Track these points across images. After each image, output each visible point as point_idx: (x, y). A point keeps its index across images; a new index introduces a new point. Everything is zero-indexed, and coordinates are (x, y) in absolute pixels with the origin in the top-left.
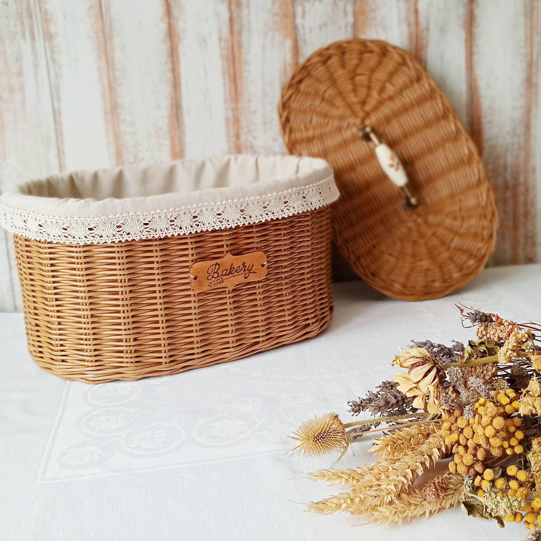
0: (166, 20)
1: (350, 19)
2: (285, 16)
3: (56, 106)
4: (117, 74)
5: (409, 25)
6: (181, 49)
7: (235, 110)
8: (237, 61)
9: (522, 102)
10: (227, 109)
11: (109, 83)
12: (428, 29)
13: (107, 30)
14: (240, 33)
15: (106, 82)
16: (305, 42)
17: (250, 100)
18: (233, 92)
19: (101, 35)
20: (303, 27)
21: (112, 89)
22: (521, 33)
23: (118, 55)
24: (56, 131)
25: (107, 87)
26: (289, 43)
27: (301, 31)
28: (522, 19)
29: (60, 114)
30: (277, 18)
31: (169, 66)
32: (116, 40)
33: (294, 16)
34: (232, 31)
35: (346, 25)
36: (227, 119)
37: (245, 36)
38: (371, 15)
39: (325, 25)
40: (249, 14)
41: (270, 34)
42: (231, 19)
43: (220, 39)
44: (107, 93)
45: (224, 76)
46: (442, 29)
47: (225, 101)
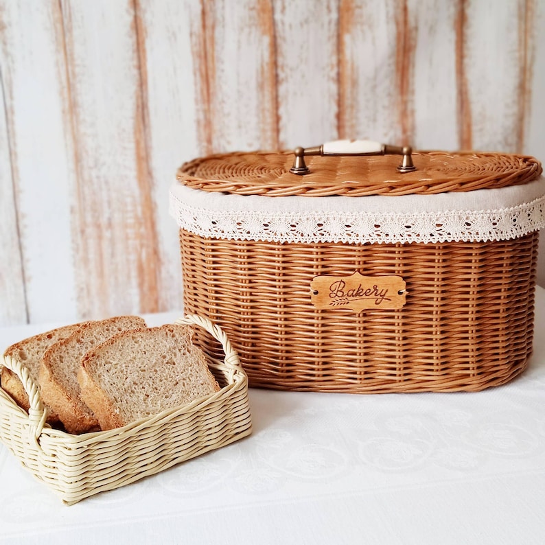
0: (132, 12)
1: (334, 15)
2: (263, 10)
3: (8, 104)
4: (77, 70)
5: (397, 24)
6: (149, 44)
7: (207, 112)
8: (209, 58)
9: (515, 109)
10: (198, 110)
11: (68, 79)
12: (416, 28)
13: (66, 21)
14: (213, 27)
15: (64, 78)
16: (284, 39)
17: (223, 102)
18: (205, 92)
19: (59, 26)
20: (283, 23)
21: (70, 87)
22: (514, 36)
23: (78, 49)
24: (8, 132)
25: (65, 83)
26: (267, 40)
27: (280, 27)
28: (515, 21)
29: (13, 113)
30: (254, 13)
31: (135, 62)
32: (76, 32)
33: (273, 10)
34: (204, 26)
35: (330, 22)
36: (198, 122)
37: (218, 31)
38: (357, 11)
39: (307, 21)
40: (223, 8)
41: (246, 30)
42: (204, 13)
43: (191, 34)
44: (66, 90)
45: (195, 74)
46: (432, 30)
47: (196, 102)
